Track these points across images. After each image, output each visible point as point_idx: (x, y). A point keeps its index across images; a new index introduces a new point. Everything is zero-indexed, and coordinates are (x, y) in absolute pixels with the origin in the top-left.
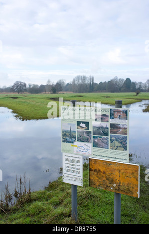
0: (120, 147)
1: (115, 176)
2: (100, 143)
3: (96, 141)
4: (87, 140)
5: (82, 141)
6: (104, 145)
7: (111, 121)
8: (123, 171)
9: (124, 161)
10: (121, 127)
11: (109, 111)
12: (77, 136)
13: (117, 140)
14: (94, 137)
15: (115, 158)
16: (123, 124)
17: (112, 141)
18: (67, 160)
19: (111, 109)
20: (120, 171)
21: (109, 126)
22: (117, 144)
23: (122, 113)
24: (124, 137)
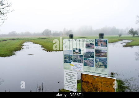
0: (102, 66)
1: (99, 86)
2: (89, 63)
3: (86, 61)
4: (80, 61)
5: (77, 62)
6: (91, 64)
7: (96, 48)
8: (104, 82)
9: (105, 75)
10: (103, 52)
11: (95, 41)
12: (74, 58)
13: (100, 61)
14: (84, 59)
15: (99, 73)
16: (104, 49)
17: (96, 62)
18: (67, 74)
19: (96, 40)
20: (102, 83)
21: (94, 52)
22: (100, 63)
23: (103, 42)
24: (105, 59)
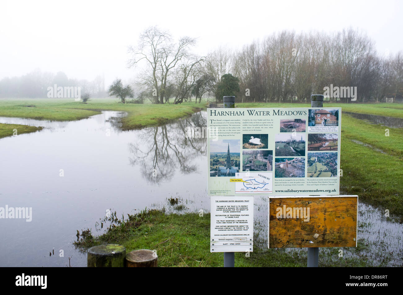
0: (325, 171)
1: (317, 220)
2: (290, 169)
3: (282, 166)
4: (264, 167)
5: (253, 170)
6: (296, 171)
7: (310, 130)
8: (330, 210)
9: (332, 193)
10: (328, 138)
11: (307, 113)
12: (244, 162)
13: (320, 161)
14: (277, 160)
15: (317, 191)
16: (331, 133)
17: (311, 163)
18: (220, 208)
19: (310, 111)
20: (325, 211)
21: (306, 139)
22: (320, 166)
23: (329, 115)
24: (333, 154)
